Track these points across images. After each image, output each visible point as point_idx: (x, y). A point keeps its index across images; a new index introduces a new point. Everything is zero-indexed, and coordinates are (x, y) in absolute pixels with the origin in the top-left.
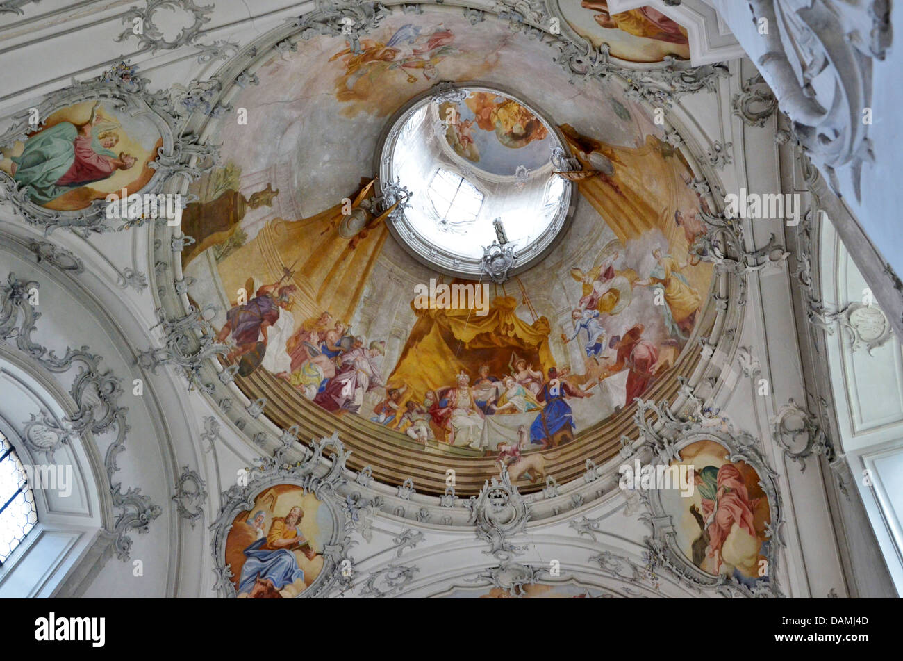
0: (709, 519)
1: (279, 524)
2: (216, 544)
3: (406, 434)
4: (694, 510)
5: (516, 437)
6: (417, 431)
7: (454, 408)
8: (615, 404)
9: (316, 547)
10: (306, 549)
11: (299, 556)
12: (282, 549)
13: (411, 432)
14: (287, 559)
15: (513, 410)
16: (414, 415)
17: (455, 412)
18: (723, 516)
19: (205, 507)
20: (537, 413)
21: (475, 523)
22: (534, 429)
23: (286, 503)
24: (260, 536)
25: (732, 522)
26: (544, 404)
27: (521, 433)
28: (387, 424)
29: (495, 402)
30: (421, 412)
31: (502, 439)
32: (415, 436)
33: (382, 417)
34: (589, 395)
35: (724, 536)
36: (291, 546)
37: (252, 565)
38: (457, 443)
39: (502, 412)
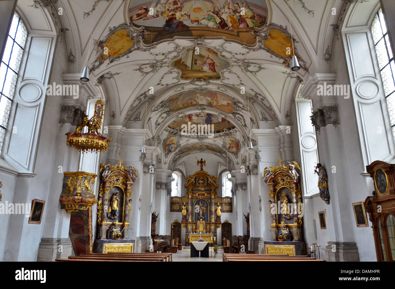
0: (231, 145)
1: (170, 142)
2: (163, 146)
3: (185, 121)
4: (230, 143)
5: (202, 121)
6: (187, 120)
7: (193, 115)
8: (220, 121)
9: (175, 143)
10: (174, 144)
11: (173, 145)
12: (171, 144)
13: (186, 120)
14: (172, 146)
15: (202, 116)
16: (186, 117)
17: (193, 116)
18: (233, 146)
19: (161, 142)
20: (206, 118)
21: (198, 138)
22: (206, 120)
23: (171, 139)
24: (168, 143)
25: (234, 147)
26: (207, 116)
27: (203, 121)
28: (182, 120)
29: (199, 115)
30: (187, 117)
31: (200, 122)
32: (186, 121)
33: (181, 119)
34: (215, 117)
35: (233, 148)
36: (172, 144)
37: (167, 147)
38: (193, 122)
39: (200, 117)
